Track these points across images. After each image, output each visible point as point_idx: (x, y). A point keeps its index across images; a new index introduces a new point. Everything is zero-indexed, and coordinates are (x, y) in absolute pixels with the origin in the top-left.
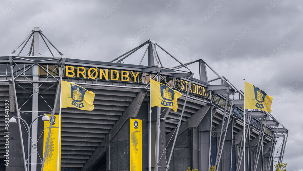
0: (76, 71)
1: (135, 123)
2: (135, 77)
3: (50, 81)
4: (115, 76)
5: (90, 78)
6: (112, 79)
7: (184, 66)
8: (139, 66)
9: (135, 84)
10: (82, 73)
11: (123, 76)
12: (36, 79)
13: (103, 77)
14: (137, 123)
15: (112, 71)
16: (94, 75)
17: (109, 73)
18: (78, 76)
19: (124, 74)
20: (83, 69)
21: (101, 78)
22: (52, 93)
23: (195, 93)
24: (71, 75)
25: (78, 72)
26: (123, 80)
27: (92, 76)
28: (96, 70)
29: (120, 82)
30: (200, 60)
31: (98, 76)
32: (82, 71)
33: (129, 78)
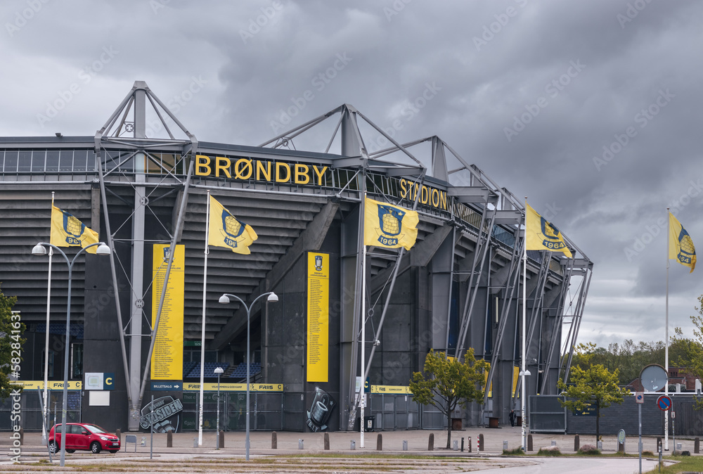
0: (212, 165)
1: (316, 259)
2: (320, 176)
3: (167, 183)
4: (283, 175)
5: (238, 178)
6: (278, 180)
7: (400, 149)
8: (326, 156)
9: (318, 188)
10: (224, 168)
11: (297, 173)
12: (140, 179)
13: (262, 176)
14: (321, 260)
15: (278, 164)
16: (246, 173)
17: (273, 168)
18: (217, 175)
19: (300, 170)
20: (226, 162)
21: (258, 178)
22: (168, 204)
23: (425, 202)
24: (204, 172)
25: (218, 167)
26: (297, 181)
27: (241, 175)
28: (249, 163)
29: (291, 185)
30: (434, 137)
31: (253, 175)
32: (224, 165)
33: (308, 178)
